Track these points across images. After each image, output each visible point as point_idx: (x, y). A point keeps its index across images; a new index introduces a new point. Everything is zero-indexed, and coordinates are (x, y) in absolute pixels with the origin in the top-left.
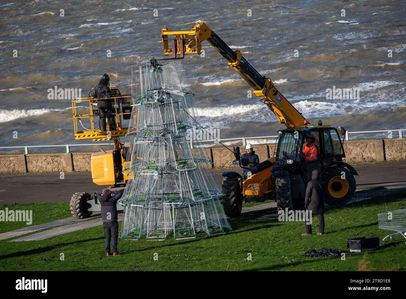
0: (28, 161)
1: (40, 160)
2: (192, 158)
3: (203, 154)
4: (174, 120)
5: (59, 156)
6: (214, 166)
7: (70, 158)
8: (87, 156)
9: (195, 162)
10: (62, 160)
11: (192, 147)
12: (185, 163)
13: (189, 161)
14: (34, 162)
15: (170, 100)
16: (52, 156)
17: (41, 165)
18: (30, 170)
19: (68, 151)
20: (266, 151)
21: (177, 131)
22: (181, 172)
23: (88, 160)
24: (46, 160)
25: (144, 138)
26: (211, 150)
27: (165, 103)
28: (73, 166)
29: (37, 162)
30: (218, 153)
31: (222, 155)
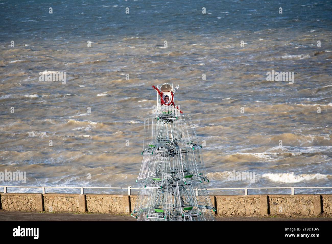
0: (44, 200)
1: (56, 200)
2: (197, 204)
3: (207, 201)
4: (181, 169)
5: (73, 197)
6: (218, 213)
7: (84, 199)
8: (99, 198)
9: (199, 208)
10: (76, 201)
11: (197, 195)
12: (190, 209)
13: (194, 207)
14: (50, 201)
15: (179, 150)
16: (67, 197)
17: (56, 205)
18: (46, 209)
19: (82, 193)
20: (266, 201)
21: (184, 179)
22: (186, 217)
23: (100, 202)
24: (61, 201)
25: (153, 184)
26: (215, 198)
27: (174, 152)
28: (86, 207)
29: (53, 202)
30: (221, 201)
31: (225, 203)
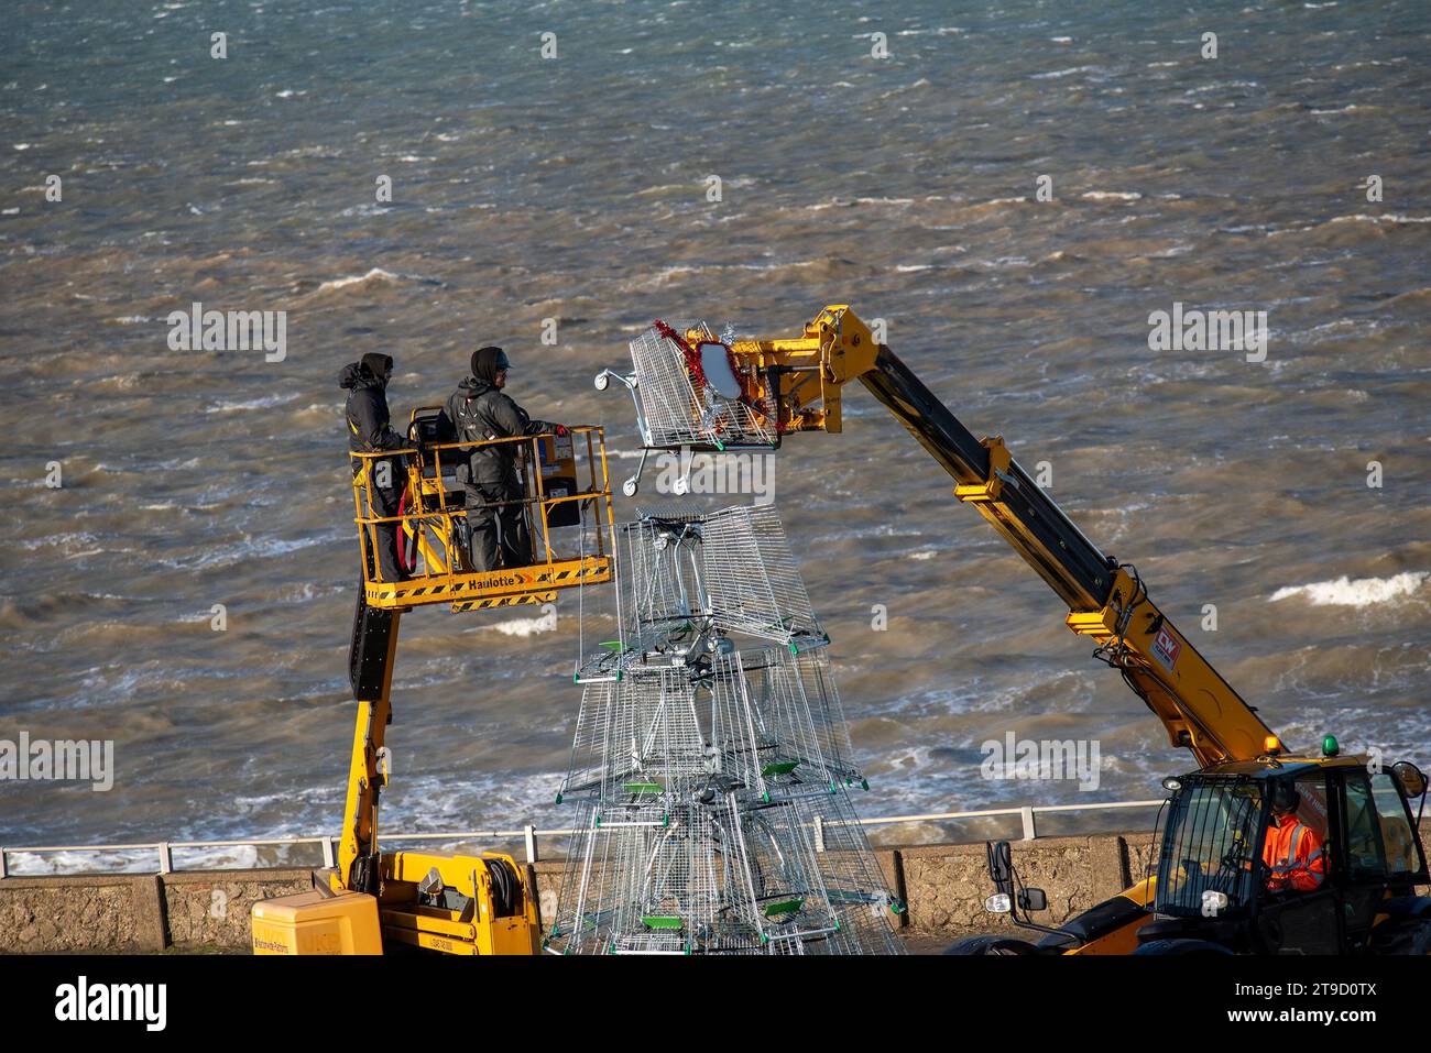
0: (170, 900)
2: (822, 888)
3: (863, 871)
4: (747, 739)
5: (292, 883)
6: (911, 920)
9: (832, 902)
11: (820, 847)
12: (793, 908)
13: (810, 900)
14: (193, 904)
15: (733, 658)
16: (267, 883)
17: (222, 918)
18: (177, 936)
20: (1116, 862)
21: (761, 781)
22: (777, 944)
24: (242, 900)
25: (628, 808)
26: (898, 858)
27: (714, 669)
29: (206, 907)
30: (926, 867)
31: (940, 876)
